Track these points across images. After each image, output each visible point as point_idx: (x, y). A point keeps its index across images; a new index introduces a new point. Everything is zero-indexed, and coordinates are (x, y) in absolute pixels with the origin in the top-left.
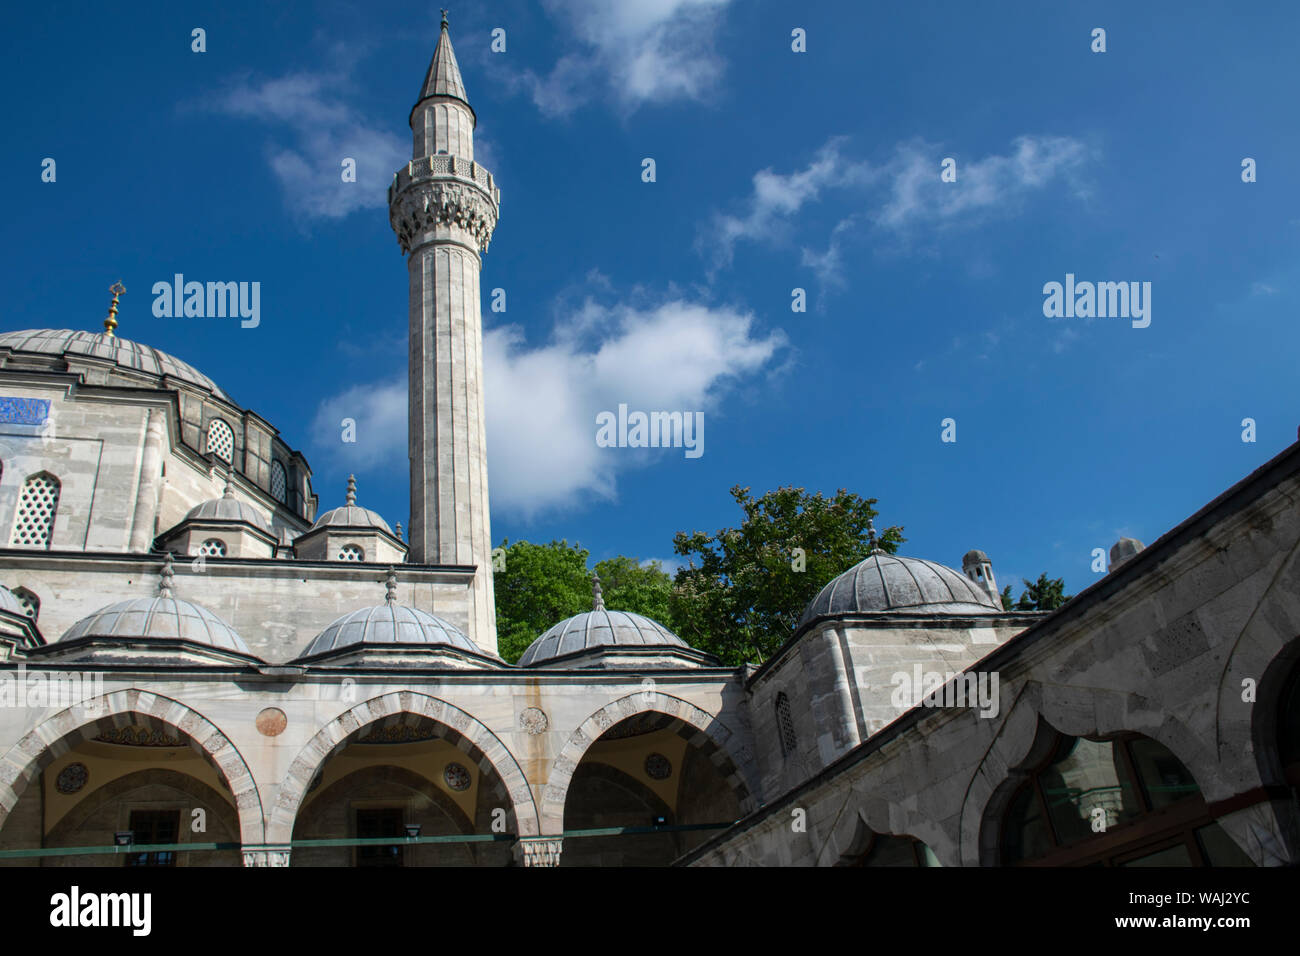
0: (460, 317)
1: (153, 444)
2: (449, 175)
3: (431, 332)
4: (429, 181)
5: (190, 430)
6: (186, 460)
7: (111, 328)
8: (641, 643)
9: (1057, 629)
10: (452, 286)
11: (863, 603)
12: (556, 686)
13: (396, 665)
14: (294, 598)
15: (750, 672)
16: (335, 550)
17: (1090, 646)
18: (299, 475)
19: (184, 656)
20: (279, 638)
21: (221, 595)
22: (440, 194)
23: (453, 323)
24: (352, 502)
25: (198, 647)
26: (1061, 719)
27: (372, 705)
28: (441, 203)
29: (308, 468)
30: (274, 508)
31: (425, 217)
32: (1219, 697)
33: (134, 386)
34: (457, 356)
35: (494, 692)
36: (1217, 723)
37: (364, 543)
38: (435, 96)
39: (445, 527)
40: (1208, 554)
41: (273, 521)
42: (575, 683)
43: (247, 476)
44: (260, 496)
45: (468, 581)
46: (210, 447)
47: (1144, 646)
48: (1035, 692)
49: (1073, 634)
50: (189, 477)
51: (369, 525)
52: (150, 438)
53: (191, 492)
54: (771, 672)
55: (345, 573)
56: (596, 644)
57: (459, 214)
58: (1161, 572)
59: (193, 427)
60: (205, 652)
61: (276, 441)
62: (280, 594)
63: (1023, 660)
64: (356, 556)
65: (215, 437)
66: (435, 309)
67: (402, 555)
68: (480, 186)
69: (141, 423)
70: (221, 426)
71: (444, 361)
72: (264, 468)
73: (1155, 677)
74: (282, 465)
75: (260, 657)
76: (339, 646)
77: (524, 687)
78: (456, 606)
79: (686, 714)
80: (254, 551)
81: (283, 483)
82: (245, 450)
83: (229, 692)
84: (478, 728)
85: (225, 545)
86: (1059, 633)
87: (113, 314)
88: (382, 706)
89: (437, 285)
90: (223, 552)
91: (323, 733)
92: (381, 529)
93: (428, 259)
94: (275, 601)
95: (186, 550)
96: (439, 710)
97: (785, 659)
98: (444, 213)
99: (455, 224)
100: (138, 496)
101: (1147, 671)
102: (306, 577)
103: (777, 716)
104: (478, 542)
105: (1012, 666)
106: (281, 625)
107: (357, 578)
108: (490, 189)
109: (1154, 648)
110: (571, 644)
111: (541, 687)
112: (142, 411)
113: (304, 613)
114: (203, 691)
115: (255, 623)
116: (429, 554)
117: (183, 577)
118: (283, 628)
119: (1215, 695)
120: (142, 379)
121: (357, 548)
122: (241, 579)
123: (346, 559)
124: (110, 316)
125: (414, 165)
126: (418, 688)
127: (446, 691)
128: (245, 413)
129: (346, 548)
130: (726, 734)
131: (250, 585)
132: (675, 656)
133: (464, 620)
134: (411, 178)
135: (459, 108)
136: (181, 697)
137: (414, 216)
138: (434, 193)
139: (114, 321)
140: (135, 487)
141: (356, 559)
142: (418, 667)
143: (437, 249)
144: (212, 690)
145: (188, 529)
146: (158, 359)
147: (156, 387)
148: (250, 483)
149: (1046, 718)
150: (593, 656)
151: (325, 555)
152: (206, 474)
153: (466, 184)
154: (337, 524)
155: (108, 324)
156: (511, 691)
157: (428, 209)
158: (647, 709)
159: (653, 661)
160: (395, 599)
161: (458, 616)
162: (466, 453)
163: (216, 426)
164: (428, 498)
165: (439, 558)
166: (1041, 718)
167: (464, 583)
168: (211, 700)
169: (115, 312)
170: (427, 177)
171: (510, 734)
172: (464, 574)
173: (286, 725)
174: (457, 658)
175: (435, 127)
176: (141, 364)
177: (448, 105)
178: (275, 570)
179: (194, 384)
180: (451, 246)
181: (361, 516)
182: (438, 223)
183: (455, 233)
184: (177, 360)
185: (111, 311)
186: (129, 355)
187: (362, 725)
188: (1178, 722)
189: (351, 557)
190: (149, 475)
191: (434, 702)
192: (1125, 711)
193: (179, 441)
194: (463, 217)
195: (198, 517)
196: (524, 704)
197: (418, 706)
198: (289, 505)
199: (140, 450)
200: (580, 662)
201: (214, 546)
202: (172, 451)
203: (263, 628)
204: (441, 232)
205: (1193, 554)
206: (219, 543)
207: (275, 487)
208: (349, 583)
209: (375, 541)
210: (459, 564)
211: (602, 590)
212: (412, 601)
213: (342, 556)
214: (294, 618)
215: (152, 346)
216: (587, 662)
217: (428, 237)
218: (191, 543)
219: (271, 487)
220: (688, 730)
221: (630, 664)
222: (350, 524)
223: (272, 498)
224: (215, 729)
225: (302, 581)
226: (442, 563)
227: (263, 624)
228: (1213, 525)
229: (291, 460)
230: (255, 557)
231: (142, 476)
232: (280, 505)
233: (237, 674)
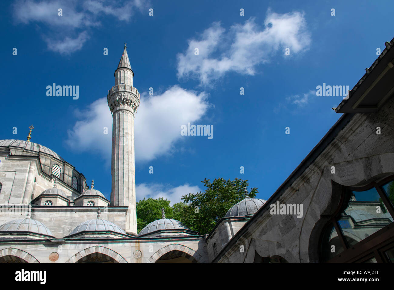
0: (127, 132)
1: (31, 172)
2: (124, 90)
3: (118, 136)
4: (118, 92)
5: (47, 168)
6: (43, 177)
7: (29, 139)
8: (174, 229)
9: (256, 221)
10: (125, 123)
11: (240, 213)
12: (145, 243)
13: (95, 238)
14: (72, 217)
15: (207, 236)
16: (86, 203)
17: (266, 226)
18: (82, 181)
19: (28, 237)
20: (66, 230)
21: (49, 218)
22: (121, 96)
23: (125, 133)
24: (93, 188)
25: (33, 234)
26: (260, 251)
27: (86, 250)
28: (122, 98)
29: (85, 178)
30: (72, 191)
31: (117, 103)
32: (299, 243)
33: (30, 155)
34: (126, 143)
35: (125, 246)
36: (299, 252)
37: (95, 200)
38: (121, 67)
39: (121, 195)
40: (294, 192)
41: (72, 195)
42: (151, 242)
43: (64, 181)
44: (68, 187)
45: (126, 211)
46: (53, 173)
47: (279, 225)
48: (254, 242)
49: (261, 222)
50: (45, 182)
51: (96, 195)
52: (30, 171)
53: (45, 186)
54: (212, 237)
55: (87, 210)
56: (159, 229)
57: (127, 101)
58: (281, 199)
59: (47, 167)
60: (35, 235)
61: (74, 171)
62: (67, 217)
63: (249, 231)
64: (92, 204)
65: (54, 170)
66: (119, 129)
67: (107, 204)
68: (133, 93)
69: (28, 166)
70: (57, 166)
71: (122, 145)
72: (70, 179)
73: (283, 236)
74: (76, 178)
75: (54, 236)
76: (79, 232)
77: (135, 244)
78: (122, 219)
79: (187, 251)
80: (61, 203)
81: (76, 183)
82: (64, 173)
83: (41, 248)
84: (120, 257)
85: (52, 202)
86: (257, 222)
87: (30, 135)
88: (89, 251)
89: (120, 122)
90: (52, 204)
91: (70, 260)
92: (100, 196)
93: (118, 115)
94: (66, 219)
95: (40, 204)
96: (107, 252)
97: (215, 232)
98: (123, 101)
99: (126, 104)
100: (26, 188)
101: (281, 234)
102: (76, 211)
103: (214, 251)
104: (131, 199)
105: (246, 234)
106: (67, 226)
107: (91, 211)
108: (137, 94)
109: (282, 226)
110: (152, 230)
111: (140, 243)
112: (28, 162)
113: (75, 222)
114: (33, 248)
115: (59, 226)
116: (116, 203)
117: (38, 212)
118: (68, 227)
119: (298, 242)
120: (32, 153)
121: (92, 202)
122: (56, 212)
123: (89, 205)
124: (29, 135)
125: (114, 88)
126: (101, 245)
127: (110, 246)
128: (64, 162)
129: (89, 202)
130: (199, 257)
131: (58, 214)
132: (184, 232)
133: (124, 223)
134: (113, 91)
135: (128, 71)
136: (26, 250)
137: (114, 102)
138: (120, 95)
139: (30, 137)
140: (25, 185)
141: (92, 205)
142: (102, 238)
143: (121, 112)
144: (36, 247)
145: (41, 198)
146: (39, 147)
147: (36, 155)
148: (65, 183)
149: (257, 251)
150: (158, 233)
151: (83, 204)
152: (50, 181)
153: (129, 92)
154: (87, 195)
155: (28, 138)
156: (131, 245)
157: (118, 100)
158: (174, 249)
159: (176, 234)
160: (100, 217)
161: (122, 222)
162: (128, 172)
163: (55, 167)
164: (116, 186)
165: (118, 204)
166: (256, 251)
167: (125, 212)
168: (35, 250)
169: (31, 134)
170: (118, 91)
171: (129, 259)
172: (125, 209)
173: (58, 258)
174: (114, 235)
175: (121, 76)
176: (33, 149)
177: (125, 70)
178: (66, 209)
179: (50, 155)
180: (125, 111)
181: (93, 192)
182: (121, 104)
183: (126, 107)
184: (45, 147)
185: (29, 134)
186: (30, 146)
187: (83, 257)
188: (289, 252)
189: (91, 205)
190: (29, 182)
191: (106, 249)
192: (276, 248)
193: (41, 171)
194: (128, 102)
195: (44, 194)
196: (134, 249)
197: (101, 250)
198: (78, 190)
199: (27, 174)
200: (154, 235)
201: (49, 202)
202: (39, 174)
203: (62, 227)
204: (122, 107)
205: (289, 193)
206: (50, 202)
207: (73, 184)
208: (89, 213)
209: (98, 200)
210: (125, 206)
211: (165, 212)
212: (108, 218)
213: (88, 204)
214: (71, 224)
215: (38, 144)
216: (156, 235)
217: (118, 108)
218: (42, 202)
219: (72, 184)
220: (188, 256)
221: (169, 235)
222: (90, 195)
223: (72, 188)
224: (36, 260)
225: (74, 212)
226: (119, 206)
227: (62, 226)
228: (293, 182)
229: (79, 176)
230: (61, 205)
231: (27, 182)
232: (74, 189)
233: (44, 242)
